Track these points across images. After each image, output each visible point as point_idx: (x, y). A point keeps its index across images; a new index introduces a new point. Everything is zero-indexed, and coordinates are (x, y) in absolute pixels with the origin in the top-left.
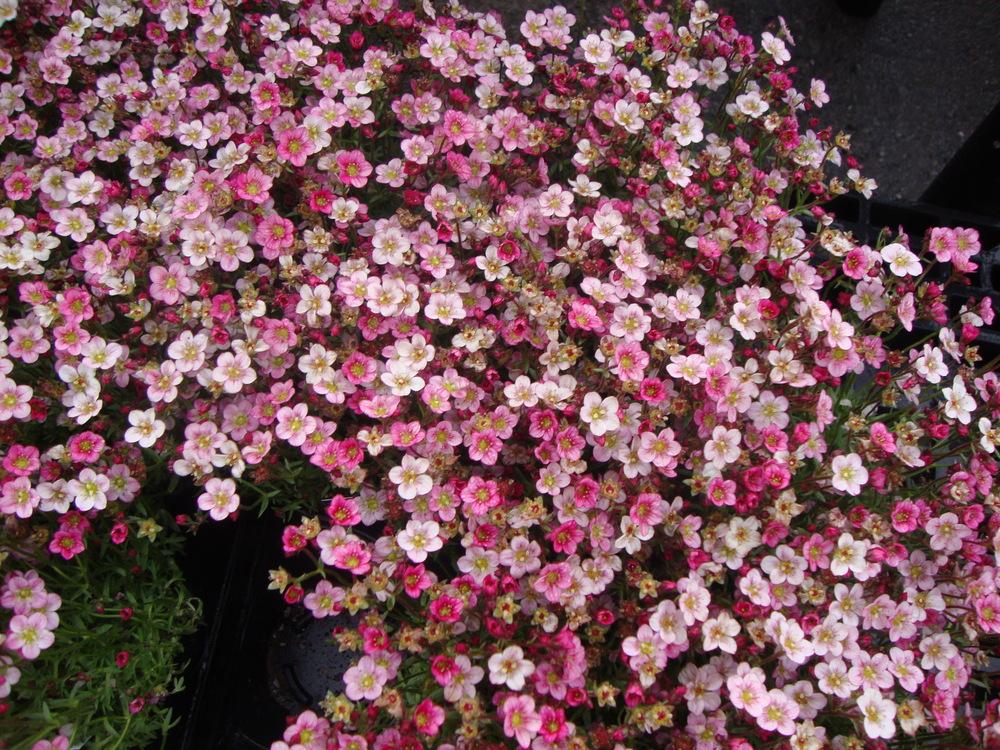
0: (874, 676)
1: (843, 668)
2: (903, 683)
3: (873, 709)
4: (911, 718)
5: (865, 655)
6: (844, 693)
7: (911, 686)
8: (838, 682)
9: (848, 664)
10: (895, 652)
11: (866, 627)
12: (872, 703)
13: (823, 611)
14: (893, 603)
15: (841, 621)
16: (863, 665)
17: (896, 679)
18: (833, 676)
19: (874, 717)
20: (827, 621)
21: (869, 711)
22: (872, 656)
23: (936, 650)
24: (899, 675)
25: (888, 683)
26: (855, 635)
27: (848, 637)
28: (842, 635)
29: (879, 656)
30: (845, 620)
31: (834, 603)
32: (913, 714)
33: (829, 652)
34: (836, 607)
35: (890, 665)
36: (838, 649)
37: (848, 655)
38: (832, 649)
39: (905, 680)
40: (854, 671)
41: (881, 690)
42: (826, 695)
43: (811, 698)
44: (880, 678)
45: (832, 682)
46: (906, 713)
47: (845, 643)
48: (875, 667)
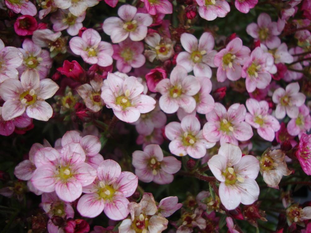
0: (231, 129)
1: (197, 125)
2: (261, 134)
3: (231, 170)
4: (274, 169)
5: (221, 108)
6: (198, 153)
7: (269, 135)
8: (192, 141)
9: (202, 119)
10: (252, 104)
11: (220, 78)
12: (229, 163)
13: (171, 65)
14: (246, 49)
15: (192, 73)
16: (219, 119)
17: (254, 130)
18: (186, 134)
19: (232, 181)
20: (174, 74)
21: (226, 175)
22: (227, 107)
23: (286, 101)
24: (257, 126)
25: (246, 136)
26: (208, 88)
27: (200, 91)
28: (194, 89)
29: (235, 107)
30: (197, 72)
31: (181, 55)
32: (275, 164)
33: (181, 109)
34: (185, 59)
35: (248, 117)
36: (190, 105)
37: (201, 110)
38: (183, 105)
39: (263, 130)
40: (209, 127)
41: (240, 143)
42: (179, 158)
43: (162, 162)
44: (238, 131)
45: (185, 142)
46: (268, 164)
47: (198, 97)
48: (231, 119)
